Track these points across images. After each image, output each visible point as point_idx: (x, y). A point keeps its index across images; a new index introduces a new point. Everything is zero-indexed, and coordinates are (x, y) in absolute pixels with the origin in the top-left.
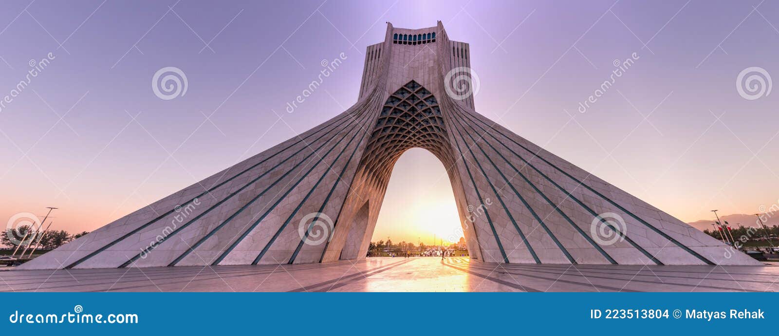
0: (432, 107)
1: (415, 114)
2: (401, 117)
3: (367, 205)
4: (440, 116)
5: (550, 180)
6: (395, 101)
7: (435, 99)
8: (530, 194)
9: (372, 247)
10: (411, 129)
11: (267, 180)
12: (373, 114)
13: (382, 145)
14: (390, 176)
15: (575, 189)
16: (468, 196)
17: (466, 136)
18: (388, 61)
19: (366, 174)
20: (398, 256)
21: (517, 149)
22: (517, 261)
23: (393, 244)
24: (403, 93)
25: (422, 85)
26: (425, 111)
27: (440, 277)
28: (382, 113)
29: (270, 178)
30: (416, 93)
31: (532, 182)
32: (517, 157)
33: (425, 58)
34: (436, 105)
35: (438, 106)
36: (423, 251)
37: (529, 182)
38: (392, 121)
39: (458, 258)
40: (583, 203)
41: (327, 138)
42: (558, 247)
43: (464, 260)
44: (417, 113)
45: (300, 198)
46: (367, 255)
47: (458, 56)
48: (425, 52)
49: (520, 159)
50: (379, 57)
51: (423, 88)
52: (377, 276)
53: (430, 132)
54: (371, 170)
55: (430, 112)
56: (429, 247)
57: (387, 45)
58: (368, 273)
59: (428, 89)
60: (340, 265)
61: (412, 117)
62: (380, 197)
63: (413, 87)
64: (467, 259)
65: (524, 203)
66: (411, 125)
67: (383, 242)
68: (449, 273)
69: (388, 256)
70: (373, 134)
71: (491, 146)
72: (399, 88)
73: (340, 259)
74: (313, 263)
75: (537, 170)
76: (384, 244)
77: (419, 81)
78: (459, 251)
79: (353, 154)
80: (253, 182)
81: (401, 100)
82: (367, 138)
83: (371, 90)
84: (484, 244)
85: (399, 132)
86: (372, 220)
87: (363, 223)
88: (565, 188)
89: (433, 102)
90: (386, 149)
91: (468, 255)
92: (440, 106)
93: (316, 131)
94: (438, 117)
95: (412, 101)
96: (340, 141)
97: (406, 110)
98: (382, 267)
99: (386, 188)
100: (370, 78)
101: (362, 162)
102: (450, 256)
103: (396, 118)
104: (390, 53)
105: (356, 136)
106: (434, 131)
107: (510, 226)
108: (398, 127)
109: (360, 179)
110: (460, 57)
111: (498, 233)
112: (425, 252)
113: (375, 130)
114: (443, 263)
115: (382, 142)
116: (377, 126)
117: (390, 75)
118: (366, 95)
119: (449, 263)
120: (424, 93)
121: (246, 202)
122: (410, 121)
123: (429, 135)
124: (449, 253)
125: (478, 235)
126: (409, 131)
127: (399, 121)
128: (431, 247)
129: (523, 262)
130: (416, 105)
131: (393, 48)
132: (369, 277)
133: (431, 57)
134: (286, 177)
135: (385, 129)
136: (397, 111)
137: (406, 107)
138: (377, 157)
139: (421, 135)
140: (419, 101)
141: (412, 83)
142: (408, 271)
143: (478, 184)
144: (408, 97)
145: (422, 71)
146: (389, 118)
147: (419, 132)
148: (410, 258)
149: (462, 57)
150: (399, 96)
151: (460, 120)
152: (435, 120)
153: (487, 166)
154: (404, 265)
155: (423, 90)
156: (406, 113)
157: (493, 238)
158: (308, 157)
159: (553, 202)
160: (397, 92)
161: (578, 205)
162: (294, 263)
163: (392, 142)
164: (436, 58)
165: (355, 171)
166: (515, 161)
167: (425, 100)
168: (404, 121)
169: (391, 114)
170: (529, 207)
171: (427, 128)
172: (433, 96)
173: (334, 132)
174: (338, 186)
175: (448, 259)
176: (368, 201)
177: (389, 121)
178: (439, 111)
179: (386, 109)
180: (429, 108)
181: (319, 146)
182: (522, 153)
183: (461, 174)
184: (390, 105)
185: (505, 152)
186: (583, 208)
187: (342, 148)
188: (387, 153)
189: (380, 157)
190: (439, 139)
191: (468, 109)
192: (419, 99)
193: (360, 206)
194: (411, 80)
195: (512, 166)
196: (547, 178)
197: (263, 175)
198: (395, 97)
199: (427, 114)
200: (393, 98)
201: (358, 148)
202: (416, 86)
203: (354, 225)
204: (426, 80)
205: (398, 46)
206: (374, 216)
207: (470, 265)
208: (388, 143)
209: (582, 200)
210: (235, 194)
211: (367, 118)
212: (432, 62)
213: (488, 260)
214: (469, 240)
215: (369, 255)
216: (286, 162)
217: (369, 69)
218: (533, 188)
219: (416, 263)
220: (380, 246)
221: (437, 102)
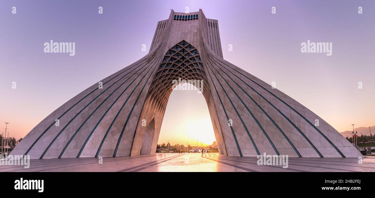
0: (195, 56)
1: (184, 61)
2: (175, 63)
3: (153, 121)
4: (201, 62)
5: (272, 105)
6: (172, 53)
7: (198, 51)
8: (259, 114)
9: (158, 147)
10: (181, 71)
11: (94, 105)
12: (158, 61)
13: (162, 81)
14: (167, 101)
15: (286, 111)
16: (219, 115)
17: (218, 75)
18: (169, 29)
19: (152, 101)
20: (174, 152)
21: (251, 84)
22: (248, 156)
23: (171, 146)
24: (177, 48)
25: (190, 43)
26: (191, 59)
27: (201, 164)
28: (163, 60)
29: (96, 103)
30: (186, 48)
31: (260, 106)
32: (251, 89)
33: (192, 28)
34: (199, 55)
35: (199, 56)
36: (190, 149)
37: (259, 106)
38: (170, 65)
39: (212, 153)
40: (290, 119)
41: (129, 76)
42: (272, 147)
43: (216, 155)
44: (186, 60)
45: (113, 116)
46: (156, 152)
47: (212, 27)
48: (192, 24)
49: (253, 90)
50: (164, 27)
51: (190, 45)
52: (163, 163)
53: (194, 72)
54: (155, 98)
55: (194, 60)
56: (194, 147)
57: (170, 21)
58: (158, 162)
59: (193, 46)
60: (141, 157)
61: (182, 63)
62: (161, 116)
63: (184, 44)
64: (217, 154)
65: (255, 120)
66: (182, 68)
67: (165, 144)
68: (206, 162)
69: (169, 152)
70: (157, 74)
71: (235, 82)
72: (175, 44)
73: (141, 154)
74: (126, 156)
75: (264, 98)
76: (166, 145)
77: (188, 41)
78: (212, 149)
79: (144, 87)
80: (87, 106)
81: (176, 52)
82: (153, 76)
83: (157, 46)
84: (228, 145)
85: (173, 72)
86: (157, 130)
87: (151, 133)
88: (280, 110)
89: (196, 53)
90: (165, 84)
91: (218, 152)
92: (200, 56)
93: (122, 72)
94: (199, 63)
95: (182, 53)
96: (136, 78)
97: (178, 58)
98: (166, 159)
99: (165, 110)
100: (158, 39)
101: (150, 93)
102: (207, 152)
103: (171, 63)
104: (171, 25)
105: (146, 75)
106: (197, 72)
107: (246, 134)
108: (173, 69)
109: (148, 104)
110: (213, 27)
111: (238, 139)
112: (191, 150)
113: (158, 71)
114: (202, 156)
115: (162, 79)
116: (159, 68)
117: (170, 37)
118: (154, 49)
119: (206, 156)
120: (190, 48)
121: (85, 119)
122: (181, 65)
123: (193, 74)
124: (206, 151)
125: (225, 140)
126: (180, 72)
127: (174, 66)
128: (195, 147)
129: (251, 156)
130: (185, 55)
131: (173, 23)
132: (159, 164)
133: (195, 27)
134: (104, 103)
135: (164, 71)
136: (173, 59)
137: (179, 56)
138: (159, 89)
139: (188, 74)
140: (187, 53)
141: (183, 42)
142: (181, 161)
143: (226, 107)
144: (180, 50)
145: (190, 35)
146: (168, 63)
147: (187, 73)
148: (182, 153)
149: (214, 27)
150: (175, 50)
151: (214, 65)
152: (198, 65)
153: (232, 95)
154: (179, 157)
155: (190, 46)
156: (178, 60)
157: (234, 142)
158: (117, 89)
159: (273, 119)
160: (173, 47)
161: (287, 121)
162: (116, 156)
163: (169, 79)
164: (198, 28)
165: (145, 99)
166: (250, 92)
167: (191, 52)
168: (177, 66)
169: (169, 61)
170: (258, 122)
171: (192, 70)
172: (196, 50)
173: (133, 72)
174: (135, 108)
175: (206, 155)
176: (154, 118)
177: (167, 65)
178: (200, 59)
179: (166, 57)
180: (194, 57)
181: (123, 82)
182: (255, 86)
183: (214, 100)
184: (169, 55)
185: (244, 86)
186: (289, 123)
187: (138, 83)
188: (165, 87)
189: (161, 89)
190: (200, 77)
191: (219, 58)
192: (187, 52)
193: (149, 122)
194: (183, 40)
195: (248, 95)
196: (270, 103)
197: (92, 101)
198: (172, 50)
199: (192, 61)
200: (170, 51)
201: (147, 83)
202: (185, 43)
203: (146, 134)
204: (192, 40)
205: (176, 21)
206: (158, 128)
207: (219, 157)
208: (166, 80)
209: (289, 118)
210: (79, 114)
211: (153, 63)
212: (196, 30)
213: (230, 155)
214: (219, 143)
215: (157, 152)
216: (105, 92)
217: (158, 33)
218: (261, 110)
219: (186, 156)
220: (163, 146)
221: (198, 54)
